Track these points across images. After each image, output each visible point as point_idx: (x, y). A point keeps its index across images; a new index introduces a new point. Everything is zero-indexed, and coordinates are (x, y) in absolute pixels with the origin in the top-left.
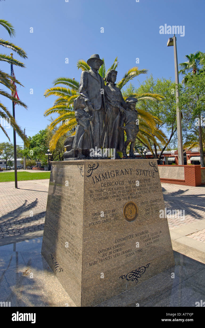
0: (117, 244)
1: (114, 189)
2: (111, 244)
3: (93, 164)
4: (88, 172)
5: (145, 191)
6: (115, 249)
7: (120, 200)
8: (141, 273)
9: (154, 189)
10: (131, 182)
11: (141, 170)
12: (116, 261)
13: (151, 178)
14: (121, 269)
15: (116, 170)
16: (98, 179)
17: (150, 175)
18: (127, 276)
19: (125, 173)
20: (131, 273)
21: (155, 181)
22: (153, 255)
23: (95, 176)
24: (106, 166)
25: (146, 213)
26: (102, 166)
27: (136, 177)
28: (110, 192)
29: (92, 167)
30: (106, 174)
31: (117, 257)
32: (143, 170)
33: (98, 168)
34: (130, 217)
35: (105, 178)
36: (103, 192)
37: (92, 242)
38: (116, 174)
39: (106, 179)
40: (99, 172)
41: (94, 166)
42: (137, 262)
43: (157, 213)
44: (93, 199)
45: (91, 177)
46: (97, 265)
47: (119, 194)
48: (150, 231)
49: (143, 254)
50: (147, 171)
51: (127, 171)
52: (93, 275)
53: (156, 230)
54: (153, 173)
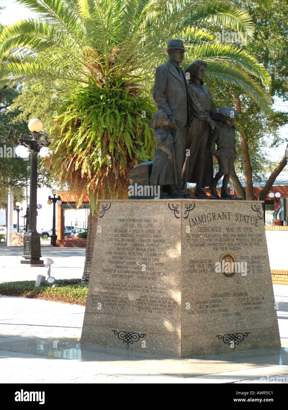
0: (214, 299)
1: (210, 235)
2: (208, 297)
3: (189, 204)
4: (185, 213)
5: (246, 243)
6: (211, 304)
7: (217, 249)
8: (239, 340)
9: (257, 242)
10: (230, 229)
12: (213, 317)
13: (254, 226)
14: (218, 328)
15: (213, 213)
16: (195, 222)
17: (252, 222)
18: (223, 337)
19: (222, 217)
20: (228, 336)
21: (259, 232)
22: (254, 324)
23: (192, 219)
24: (202, 207)
26: (198, 207)
27: (235, 224)
28: (206, 238)
29: (189, 208)
30: (202, 216)
31: (214, 313)
32: (243, 215)
33: (194, 209)
35: (201, 222)
36: (199, 238)
37: (189, 290)
38: (212, 218)
40: (196, 214)
41: (190, 206)
42: (234, 326)
43: (259, 274)
44: (190, 244)
45: (187, 219)
46: (194, 316)
47: (216, 242)
48: (250, 294)
49: (242, 319)
50: (248, 216)
51: (225, 215)
52: (191, 324)
53: (257, 294)
54: (256, 219)
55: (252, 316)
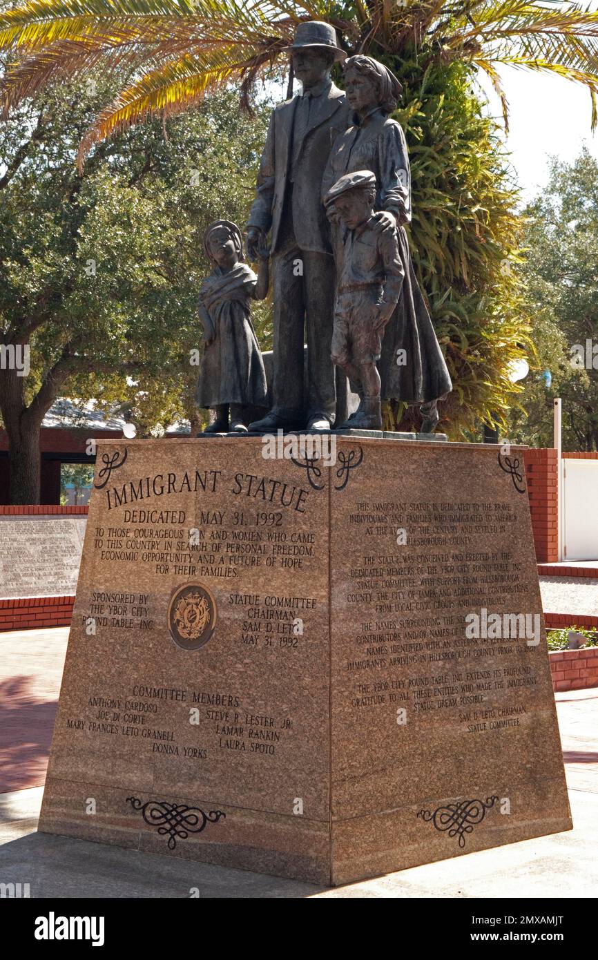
0: (138, 699)
1: (154, 533)
2: (123, 693)
3: (114, 453)
4: (101, 475)
5: (256, 556)
6: (128, 712)
7: (167, 570)
8: (189, 827)
9: (294, 556)
10: (210, 518)
11: (254, 479)
12: (127, 748)
13: (289, 511)
15: (169, 475)
16: (120, 497)
17: (287, 499)
18: (146, 805)
19: (194, 485)
20: (160, 808)
23: (115, 489)
24: (145, 460)
25: (245, 636)
26: (133, 460)
27: (231, 502)
28: (142, 539)
29: (111, 463)
30: (141, 484)
31: (130, 738)
32: (261, 476)
34: (186, 631)
35: (137, 497)
36: (125, 538)
38: (167, 486)
39: (139, 500)
40: (126, 478)
41: (116, 457)
42: (180, 785)
43: (284, 650)
44: (100, 552)
45: (104, 490)
46: (81, 734)
47: (166, 552)
48: (245, 702)
49: (207, 770)
50: (275, 482)
51: (203, 478)
52: (71, 753)
53: (269, 708)
54: (302, 491)
55: (241, 769)
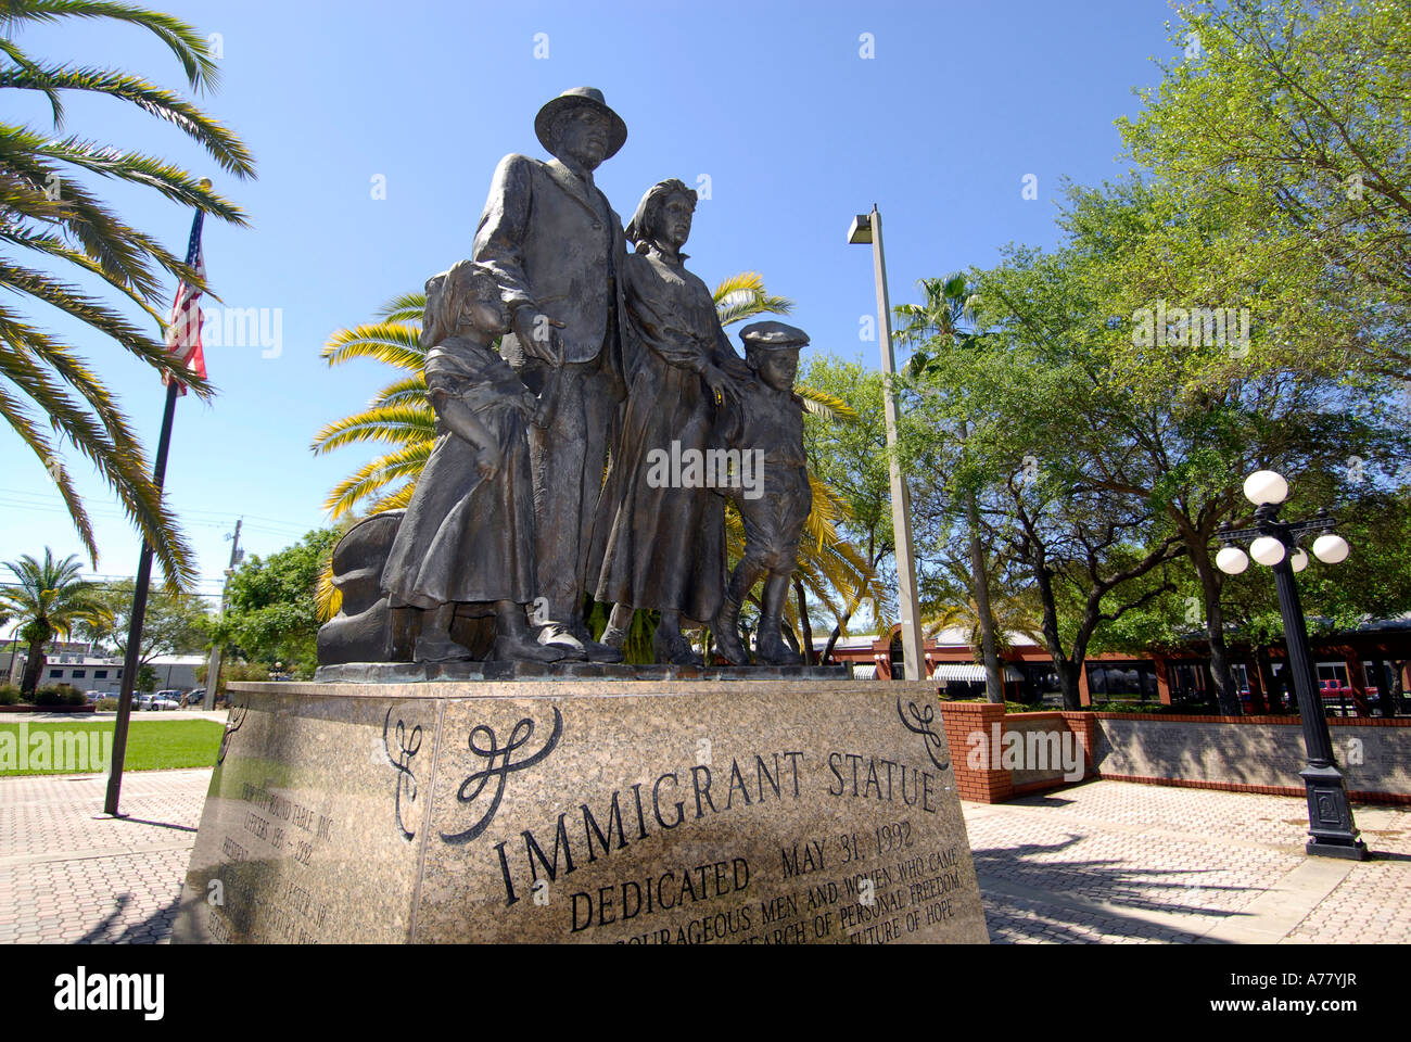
3: (514, 724)
4: (466, 794)
9: (938, 899)
10: (802, 860)
11: (858, 760)
13: (915, 814)
15: (695, 770)
16: (549, 856)
17: (910, 792)
19: (755, 787)
21: (940, 838)
23: (527, 834)
24: (622, 737)
26: (585, 738)
27: (832, 816)
29: (506, 751)
30: (615, 804)
32: (867, 757)
33: (553, 755)
35: (606, 845)
38: (691, 801)
39: (615, 852)
40: (564, 795)
41: (522, 734)
45: (483, 847)
50: (889, 763)
51: (772, 769)
54: (925, 775)
